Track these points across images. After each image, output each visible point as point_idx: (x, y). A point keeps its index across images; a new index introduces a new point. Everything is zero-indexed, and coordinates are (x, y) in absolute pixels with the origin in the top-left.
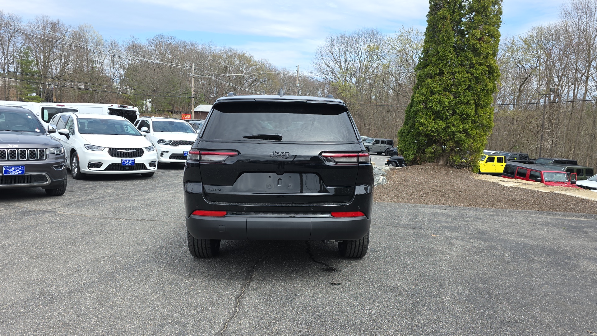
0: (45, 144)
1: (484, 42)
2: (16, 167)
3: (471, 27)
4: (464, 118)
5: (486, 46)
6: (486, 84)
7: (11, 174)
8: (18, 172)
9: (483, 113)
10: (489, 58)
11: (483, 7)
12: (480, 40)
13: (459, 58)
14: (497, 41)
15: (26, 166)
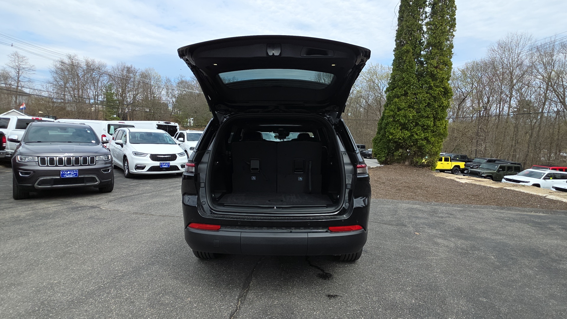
0: (96, 153)
1: (440, 69)
2: (71, 171)
3: (429, 58)
4: (425, 128)
5: (441, 72)
6: (443, 102)
7: (67, 176)
8: (73, 175)
9: (440, 125)
10: (444, 82)
11: (439, 42)
12: (436, 67)
13: (420, 82)
14: (450, 68)
15: (79, 170)
